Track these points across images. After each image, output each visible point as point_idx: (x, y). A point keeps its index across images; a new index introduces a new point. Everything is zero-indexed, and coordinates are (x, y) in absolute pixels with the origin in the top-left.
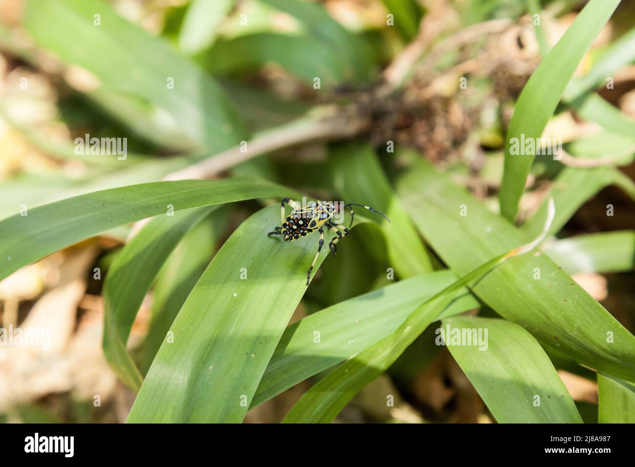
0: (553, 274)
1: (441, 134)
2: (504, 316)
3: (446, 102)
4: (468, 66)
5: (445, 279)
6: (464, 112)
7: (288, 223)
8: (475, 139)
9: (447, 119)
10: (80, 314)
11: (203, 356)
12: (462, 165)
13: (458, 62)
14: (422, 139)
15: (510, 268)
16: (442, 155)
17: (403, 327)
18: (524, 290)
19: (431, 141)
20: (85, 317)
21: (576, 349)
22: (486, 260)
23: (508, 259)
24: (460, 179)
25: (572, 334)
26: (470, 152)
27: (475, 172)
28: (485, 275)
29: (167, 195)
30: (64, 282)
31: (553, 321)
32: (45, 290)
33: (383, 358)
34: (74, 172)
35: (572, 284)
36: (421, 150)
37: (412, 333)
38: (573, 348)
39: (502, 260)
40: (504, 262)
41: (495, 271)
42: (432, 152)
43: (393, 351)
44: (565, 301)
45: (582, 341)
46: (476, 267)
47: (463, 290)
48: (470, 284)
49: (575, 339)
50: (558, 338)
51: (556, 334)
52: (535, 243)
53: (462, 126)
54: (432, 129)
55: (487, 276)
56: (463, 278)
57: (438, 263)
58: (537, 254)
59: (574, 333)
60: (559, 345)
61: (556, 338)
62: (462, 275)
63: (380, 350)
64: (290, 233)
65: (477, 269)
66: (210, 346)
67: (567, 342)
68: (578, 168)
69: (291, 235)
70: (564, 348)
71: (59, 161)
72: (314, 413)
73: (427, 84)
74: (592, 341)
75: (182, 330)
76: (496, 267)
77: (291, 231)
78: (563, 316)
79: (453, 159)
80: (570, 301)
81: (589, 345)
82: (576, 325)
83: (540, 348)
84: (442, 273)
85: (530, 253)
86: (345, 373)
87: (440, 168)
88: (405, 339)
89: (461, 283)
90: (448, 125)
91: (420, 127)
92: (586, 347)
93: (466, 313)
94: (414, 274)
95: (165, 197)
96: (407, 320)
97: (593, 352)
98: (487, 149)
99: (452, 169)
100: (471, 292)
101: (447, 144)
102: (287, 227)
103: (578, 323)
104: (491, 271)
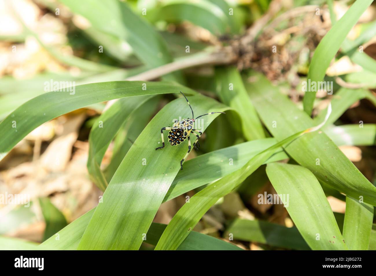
0: (327, 143)
1: (276, 66)
2: (300, 164)
3: (280, 48)
4: (293, 29)
5: (270, 142)
6: (289, 54)
7: (171, 135)
8: (295, 69)
9: (279, 57)
10: (74, 150)
11: (140, 174)
12: (287, 83)
13: (288, 27)
14: (266, 68)
15: (305, 139)
16: (276, 77)
17: (246, 166)
18: (311, 150)
19: (270, 69)
20: (76, 153)
21: (336, 183)
22: (293, 133)
23: (305, 134)
24: (285, 91)
25: (334, 175)
26: (292, 76)
27: (293, 87)
28: (292, 142)
29: (127, 88)
30: (66, 133)
31: (325, 167)
32: (55, 137)
33: (235, 181)
34: (74, 73)
35: (337, 149)
36: (265, 73)
37: (251, 169)
38: (335, 182)
39: (302, 134)
40: (303, 135)
41: (298, 140)
42: (271, 75)
43: (241, 178)
44: (332, 157)
45: (339, 178)
46: (287, 137)
47: (280, 149)
48: (284, 146)
49: (335, 177)
50: (327, 176)
51: (326, 174)
52: (320, 126)
53: (288, 62)
54: (271, 62)
55: (293, 142)
56: (280, 142)
57: (268, 134)
58: (320, 132)
59: (335, 174)
60: (327, 180)
61: (326, 176)
62: (279, 141)
63: (233, 177)
64: (174, 141)
65: (288, 138)
66: (144, 168)
67: (332, 179)
68: (348, 89)
69: (175, 142)
70: (330, 183)
71: (67, 67)
72: (197, 207)
73: (270, 38)
74: (344, 179)
75: (130, 159)
76: (298, 138)
77: (174, 140)
78: (330, 165)
79: (282, 79)
80: (334, 158)
81: (343, 181)
82: (337, 170)
83: (317, 181)
84: (270, 139)
85: (317, 132)
86: (214, 188)
87: (275, 84)
88: (247, 172)
89: (279, 145)
90: (280, 61)
91: (265, 61)
92: (341, 182)
93: (281, 161)
94: (255, 138)
95: (126, 89)
96: (248, 162)
97: (345, 185)
98: (301, 75)
99: (281, 85)
100: (284, 150)
101: (279, 71)
102: (171, 138)
103: (338, 169)
104: (295, 139)
